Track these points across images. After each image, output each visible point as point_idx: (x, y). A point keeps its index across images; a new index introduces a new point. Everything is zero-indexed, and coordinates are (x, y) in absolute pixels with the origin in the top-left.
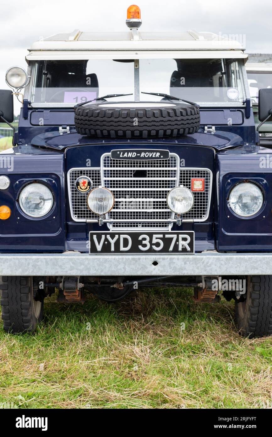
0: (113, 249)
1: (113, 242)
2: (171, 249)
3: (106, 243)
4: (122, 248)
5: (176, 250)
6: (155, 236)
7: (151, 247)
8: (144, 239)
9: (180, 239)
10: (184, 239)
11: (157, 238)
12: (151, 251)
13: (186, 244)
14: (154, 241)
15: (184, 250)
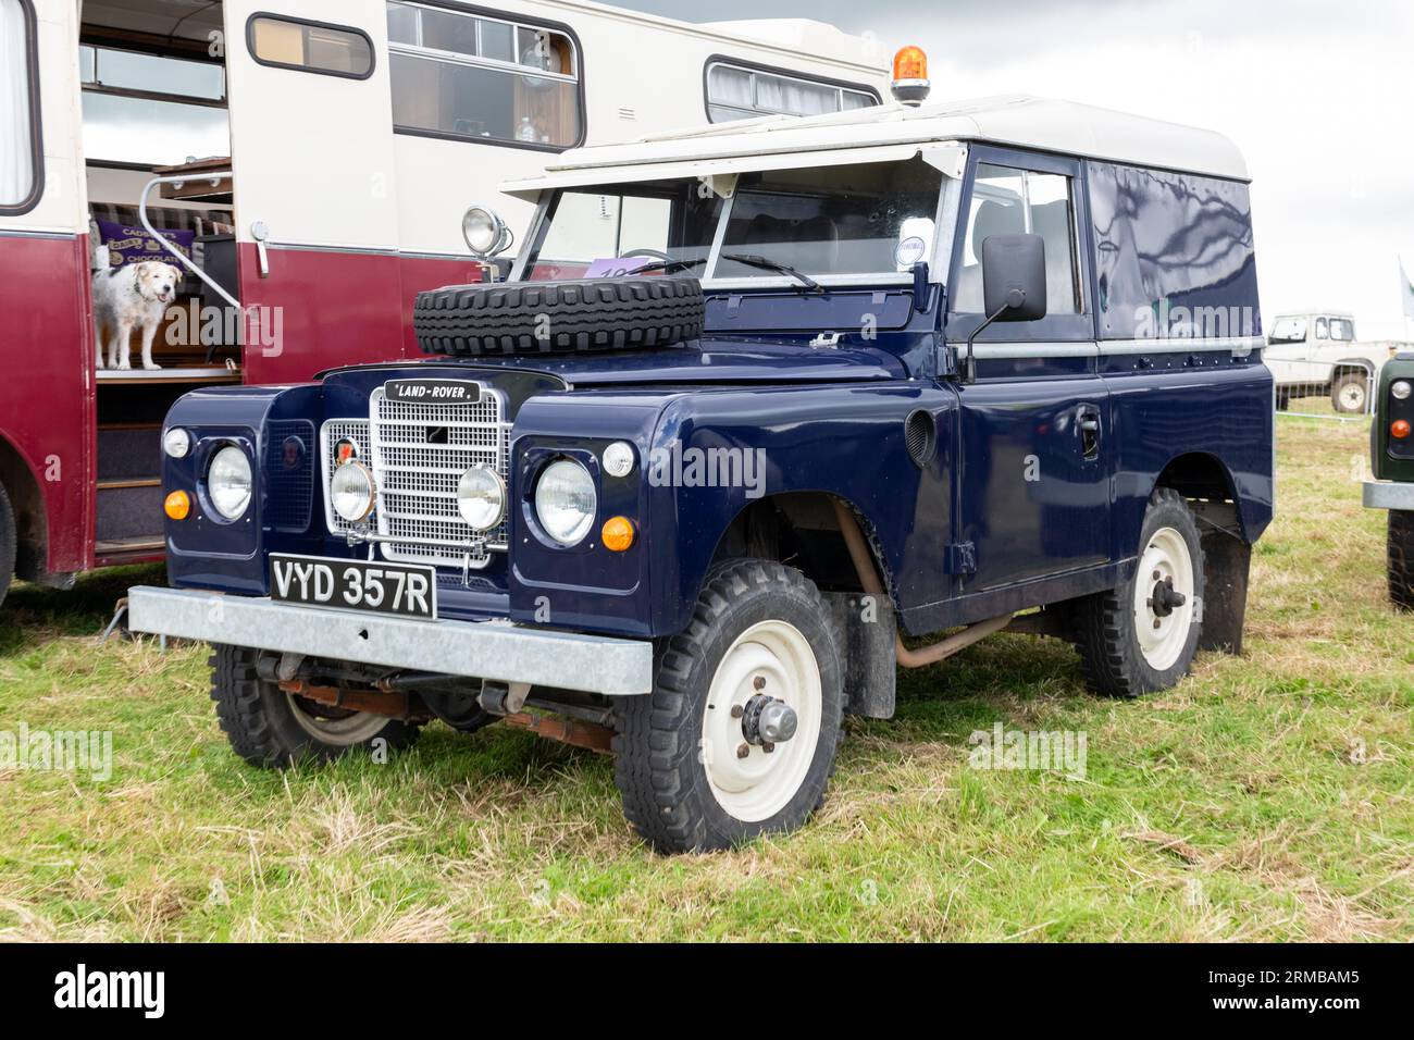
0: (304, 595)
1: (303, 577)
2: (396, 605)
3: (295, 580)
4: (319, 596)
5: (403, 609)
6: (369, 572)
7: (363, 599)
8: (352, 578)
9: (411, 585)
10: (418, 585)
11: (373, 578)
12: (363, 605)
13: (420, 595)
14: (369, 584)
15: (418, 611)
